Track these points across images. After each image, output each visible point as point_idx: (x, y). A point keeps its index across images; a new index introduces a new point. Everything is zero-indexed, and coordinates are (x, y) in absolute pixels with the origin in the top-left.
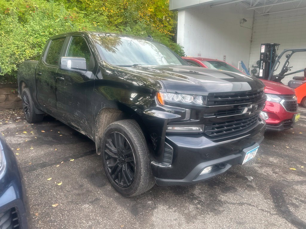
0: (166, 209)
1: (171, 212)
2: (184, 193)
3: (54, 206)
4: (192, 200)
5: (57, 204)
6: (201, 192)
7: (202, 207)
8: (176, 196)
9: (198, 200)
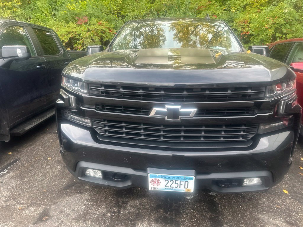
0: (85, 199)
1: (82, 203)
2: (122, 197)
3: (49, 158)
4: (115, 207)
5: (51, 158)
6: (137, 206)
7: (109, 217)
8: (111, 195)
9: (117, 210)
